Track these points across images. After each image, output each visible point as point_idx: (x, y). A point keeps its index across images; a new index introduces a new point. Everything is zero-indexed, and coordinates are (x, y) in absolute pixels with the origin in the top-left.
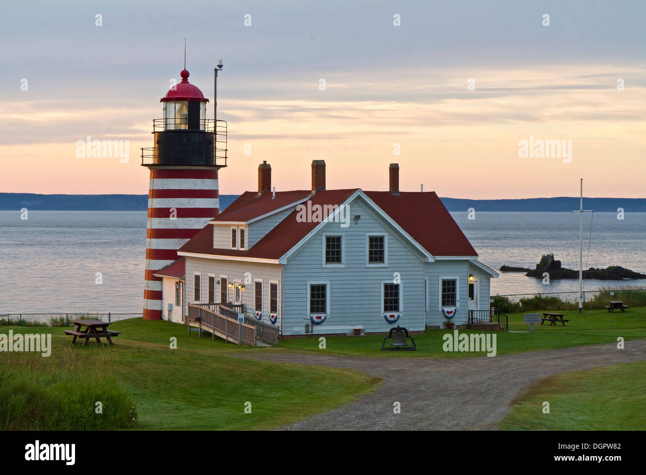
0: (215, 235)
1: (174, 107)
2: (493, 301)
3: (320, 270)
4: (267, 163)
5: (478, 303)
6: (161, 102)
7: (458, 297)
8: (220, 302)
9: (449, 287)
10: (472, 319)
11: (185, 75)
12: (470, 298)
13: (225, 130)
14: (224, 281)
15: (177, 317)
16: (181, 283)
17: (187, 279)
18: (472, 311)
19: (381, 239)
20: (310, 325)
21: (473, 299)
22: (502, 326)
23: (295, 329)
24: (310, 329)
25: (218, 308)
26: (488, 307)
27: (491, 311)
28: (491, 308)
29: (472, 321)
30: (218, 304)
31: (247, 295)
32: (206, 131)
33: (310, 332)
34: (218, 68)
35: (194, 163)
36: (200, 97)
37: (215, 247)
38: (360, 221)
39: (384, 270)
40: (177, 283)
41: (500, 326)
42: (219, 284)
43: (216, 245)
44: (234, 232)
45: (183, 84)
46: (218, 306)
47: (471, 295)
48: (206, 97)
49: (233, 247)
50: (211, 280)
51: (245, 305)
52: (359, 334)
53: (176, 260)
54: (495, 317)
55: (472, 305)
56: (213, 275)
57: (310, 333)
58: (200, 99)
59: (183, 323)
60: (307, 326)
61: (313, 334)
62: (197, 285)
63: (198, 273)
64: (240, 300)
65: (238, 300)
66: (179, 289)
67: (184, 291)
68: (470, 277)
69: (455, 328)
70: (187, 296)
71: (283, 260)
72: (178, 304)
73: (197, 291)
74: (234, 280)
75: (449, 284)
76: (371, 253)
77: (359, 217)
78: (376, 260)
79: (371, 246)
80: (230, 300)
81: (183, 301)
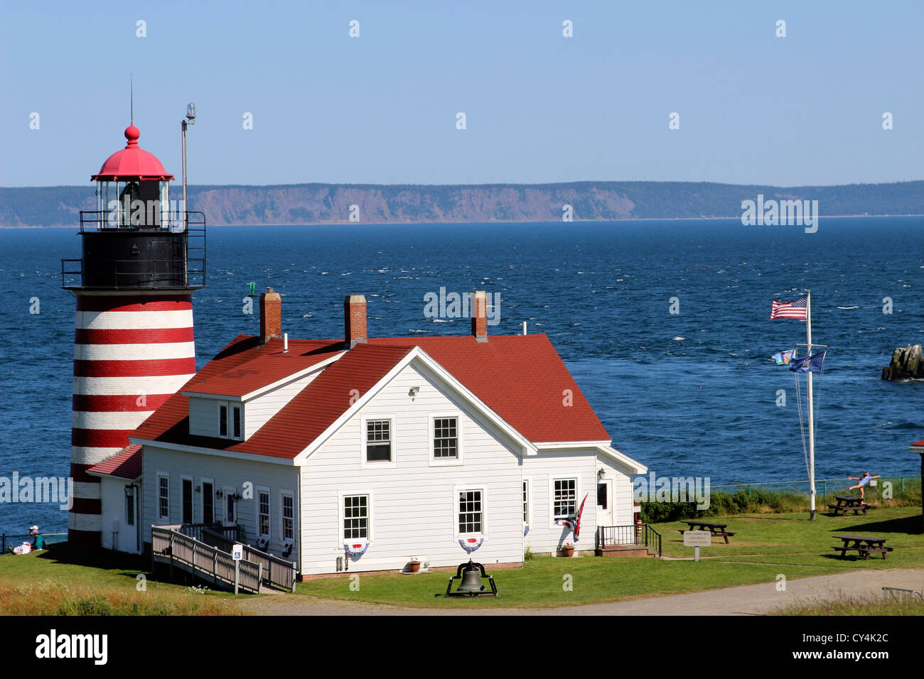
0: (191, 414)
2: (638, 509)
3: (357, 473)
5: (614, 513)
6: (92, 180)
7: (579, 506)
8: (202, 521)
9: (565, 492)
11: (131, 136)
12: (602, 506)
14: (208, 489)
15: (129, 542)
16: (135, 488)
17: (144, 482)
18: (603, 527)
19: (453, 422)
20: (344, 558)
21: (605, 507)
22: (652, 550)
23: (319, 565)
24: (344, 565)
25: (199, 531)
26: (630, 521)
27: (636, 526)
28: (635, 522)
29: (603, 544)
30: (200, 525)
31: (244, 510)
32: (171, 231)
33: (344, 567)
34: (187, 120)
36: (160, 174)
37: (192, 431)
38: (418, 396)
39: (459, 469)
40: (127, 486)
41: (648, 549)
42: (199, 491)
43: (195, 428)
44: (223, 410)
45: (128, 151)
46: (199, 528)
47: (602, 501)
48: (168, 173)
49: (222, 434)
50: (187, 485)
51: (242, 527)
52: (416, 570)
53: (124, 448)
55: (603, 517)
56: (189, 478)
57: (344, 571)
58: (159, 177)
59: (139, 553)
60: (339, 560)
61: (347, 571)
62: (164, 492)
63: (165, 474)
64: (235, 519)
65: (231, 519)
66: (132, 497)
67: (140, 501)
68: (601, 472)
69: (575, 555)
70: (145, 510)
71: (299, 460)
72: (131, 522)
73: (164, 502)
74: (224, 488)
75: (565, 487)
76: (437, 443)
77: (417, 388)
78: (445, 454)
79: (437, 433)
80: (219, 518)
81: (138, 518)
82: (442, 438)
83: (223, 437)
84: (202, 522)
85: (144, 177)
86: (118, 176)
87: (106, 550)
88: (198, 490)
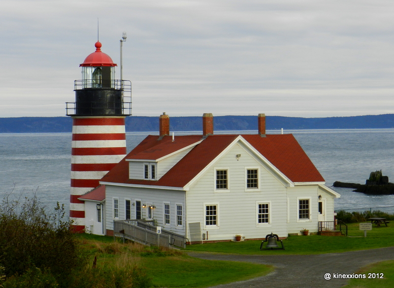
0: (130, 169)
1: (90, 71)
2: (336, 214)
3: (213, 195)
4: (166, 114)
5: (325, 216)
6: (80, 66)
7: (311, 212)
9: (304, 206)
10: (321, 228)
11: (98, 46)
13: (129, 87)
14: (138, 204)
15: (98, 230)
16: (101, 205)
17: (106, 202)
18: (321, 222)
19: (256, 171)
20: (206, 234)
21: (321, 213)
22: (343, 233)
25: (135, 223)
26: (333, 219)
27: (335, 222)
28: (335, 220)
29: (321, 230)
30: (134, 220)
31: (157, 213)
32: (116, 89)
34: (122, 40)
35: (107, 113)
36: (111, 63)
37: (130, 178)
38: (240, 158)
39: (258, 193)
40: (98, 205)
41: (341, 232)
43: (132, 176)
44: (146, 167)
45: (97, 53)
47: (320, 210)
48: (114, 63)
49: (146, 178)
50: (128, 203)
51: (156, 221)
52: (239, 240)
53: (95, 187)
54: (339, 226)
55: (321, 218)
56: (128, 199)
57: (206, 240)
58: (110, 64)
59: (104, 235)
60: (204, 235)
61: (208, 240)
62: (116, 206)
63: (117, 198)
64: (152, 217)
65: (150, 217)
66: (100, 209)
67: (104, 211)
68: (320, 197)
69: (309, 234)
70: (107, 215)
71: (186, 188)
72: (99, 221)
73: (116, 211)
74: (146, 203)
75: (304, 203)
76: (248, 181)
77: (240, 155)
78: (252, 186)
79: (249, 176)
80: (144, 217)
81: (103, 218)
82: (251, 179)
83: (146, 179)
84: (135, 219)
85: (104, 64)
86: (93, 64)
87: (88, 234)
88: (133, 205)
